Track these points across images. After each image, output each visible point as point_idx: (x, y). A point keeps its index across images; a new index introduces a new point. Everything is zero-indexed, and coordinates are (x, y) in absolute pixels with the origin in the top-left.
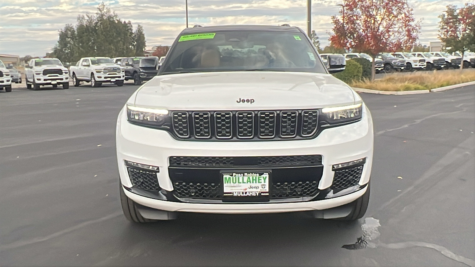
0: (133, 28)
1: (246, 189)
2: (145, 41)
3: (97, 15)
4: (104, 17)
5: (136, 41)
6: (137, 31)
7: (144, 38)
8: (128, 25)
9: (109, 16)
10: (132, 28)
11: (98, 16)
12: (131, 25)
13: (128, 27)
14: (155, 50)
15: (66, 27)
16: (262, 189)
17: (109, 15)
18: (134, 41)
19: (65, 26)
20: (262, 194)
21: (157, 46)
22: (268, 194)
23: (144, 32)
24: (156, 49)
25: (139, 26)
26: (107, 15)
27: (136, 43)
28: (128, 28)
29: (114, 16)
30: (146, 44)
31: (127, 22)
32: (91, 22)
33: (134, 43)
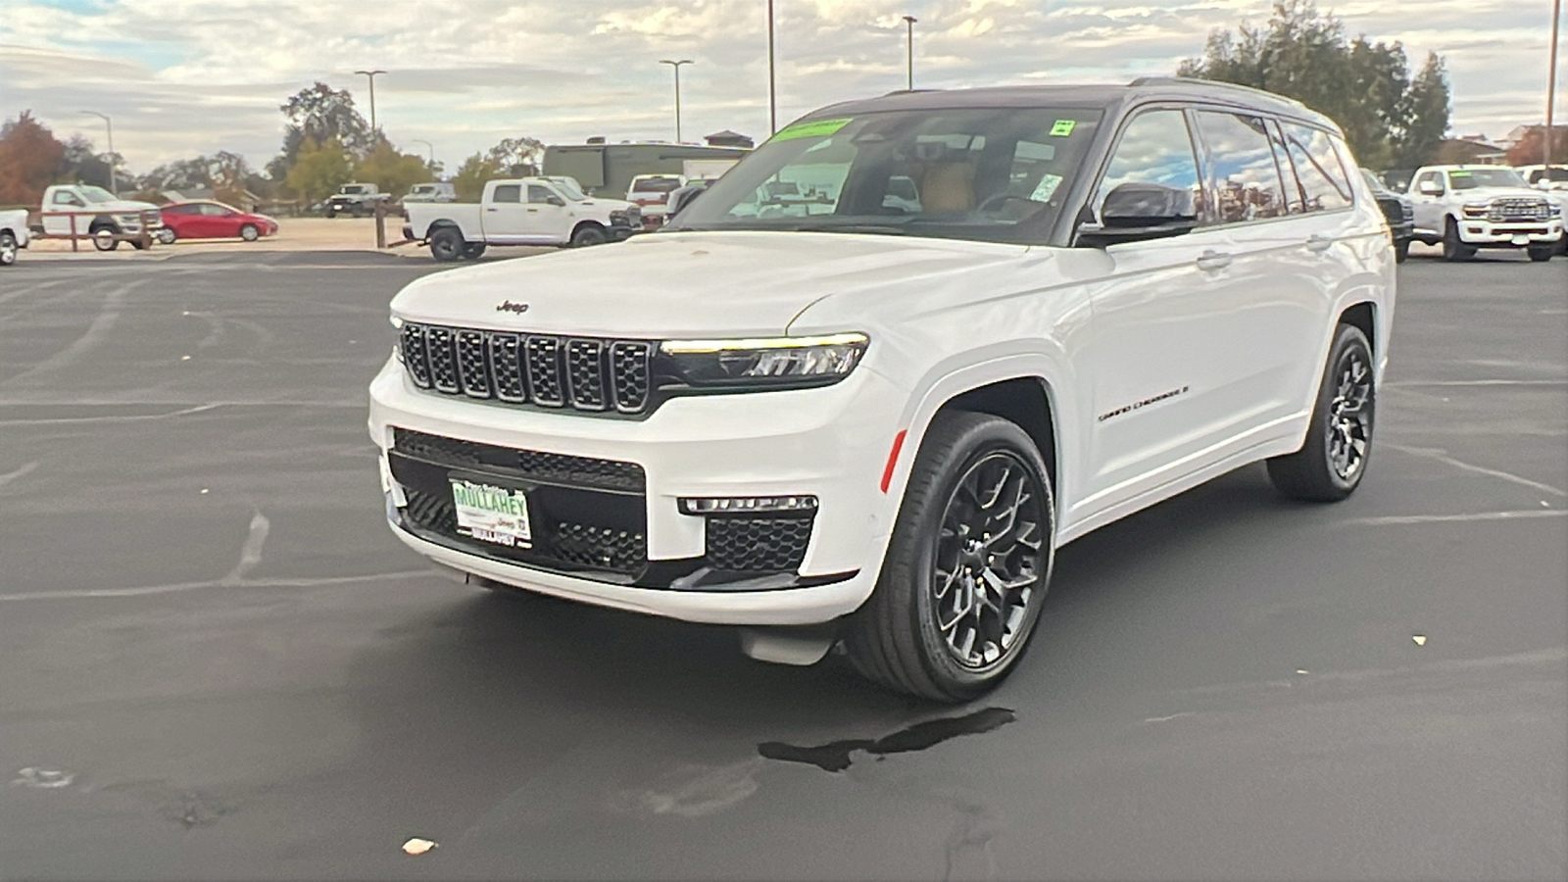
0: (1407, 65)
1: (493, 526)
2: (1448, 112)
3: (1272, 26)
4: (1293, 31)
5: (1415, 111)
6: (1424, 76)
7: (1446, 100)
8: (1392, 55)
9: (1309, 31)
10: (1404, 66)
11: (1275, 29)
12: (1401, 55)
13: (1394, 60)
14: (1517, 142)
15: (1182, 69)
16: (519, 530)
17: (1311, 25)
18: (1411, 110)
19: (1179, 67)
20: (520, 544)
21: (1526, 127)
22: (529, 546)
23: (1447, 79)
24: (1519, 139)
25: (1433, 57)
26: (1304, 26)
27: (1415, 117)
28: (1392, 65)
29: (1331, 27)
30: (1450, 121)
31: (1389, 45)
32: (1248, 51)
33: (1411, 116)
